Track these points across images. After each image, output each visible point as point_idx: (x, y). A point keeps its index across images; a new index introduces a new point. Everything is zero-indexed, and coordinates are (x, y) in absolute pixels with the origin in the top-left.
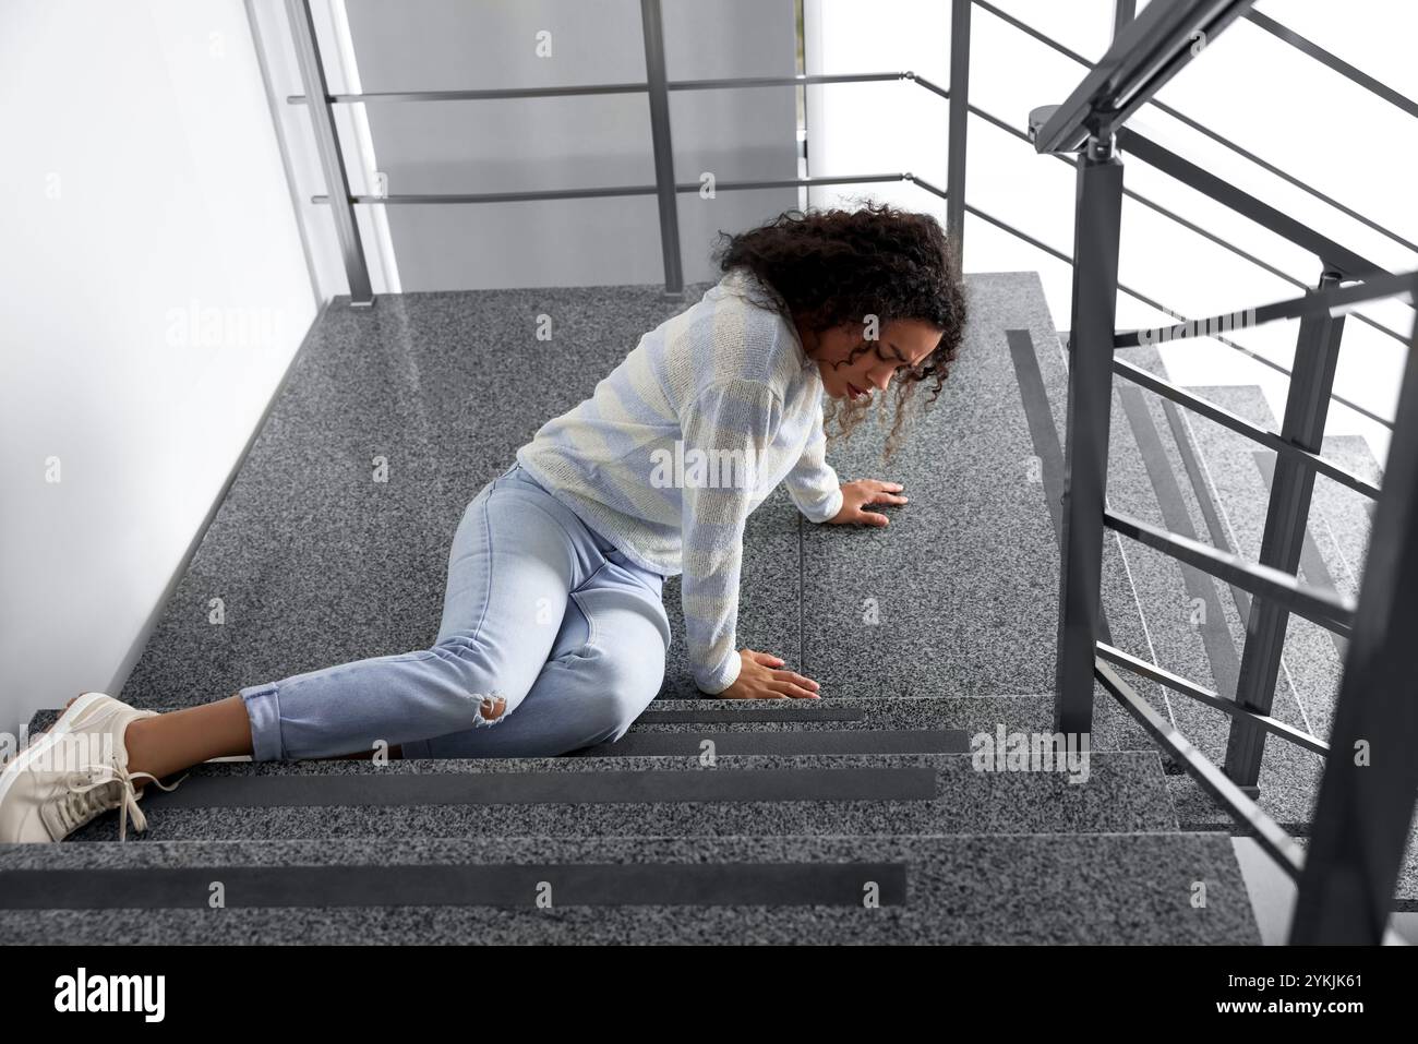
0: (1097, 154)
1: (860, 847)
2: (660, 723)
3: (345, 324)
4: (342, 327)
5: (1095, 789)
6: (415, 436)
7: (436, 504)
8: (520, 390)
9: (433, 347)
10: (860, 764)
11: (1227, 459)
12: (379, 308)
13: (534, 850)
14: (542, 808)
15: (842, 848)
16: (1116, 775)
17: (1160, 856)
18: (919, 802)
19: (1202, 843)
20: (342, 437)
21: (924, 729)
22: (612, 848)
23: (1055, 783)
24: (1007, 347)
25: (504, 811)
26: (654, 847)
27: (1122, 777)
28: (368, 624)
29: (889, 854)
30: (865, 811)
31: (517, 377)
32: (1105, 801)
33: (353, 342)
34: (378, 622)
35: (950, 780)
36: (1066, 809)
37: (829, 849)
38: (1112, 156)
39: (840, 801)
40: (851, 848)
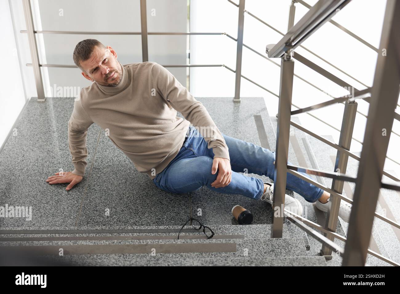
0: (287, 58)
1: (216, 261)
2: (147, 233)
3: (35, 107)
4: (34, 107)
5: (284, 249)
6: (61, 144)
7: (68, 166)
8: (96, 129)
9: (66, 115)
10: (213, 242)
11: (322, 158)
12: (47, 102)
13: (116, 263)
14: (113, 255)
15: (210, 261)
16: (290, 245)
17: (304, 263)
18: (231, 253)
19: (316, 259)
20: (36, 143)
21: (230, 234)
22: (140, 262)
23: (272, 247)
24: (254, 120)
25: (101, 256)
26: (153, 262)
27: (292, 245)
28: (47, 203)
29: (225, 263)
30: (215, 255)
31: (95, 125)
32: (287, 252)
33: (38, 112)
34: (50, 203)
35: (241, 246)
36: (275, 254)
37: (207, 262)
38: (291, 59)
39: (207, 252)
40: (213, 262)
